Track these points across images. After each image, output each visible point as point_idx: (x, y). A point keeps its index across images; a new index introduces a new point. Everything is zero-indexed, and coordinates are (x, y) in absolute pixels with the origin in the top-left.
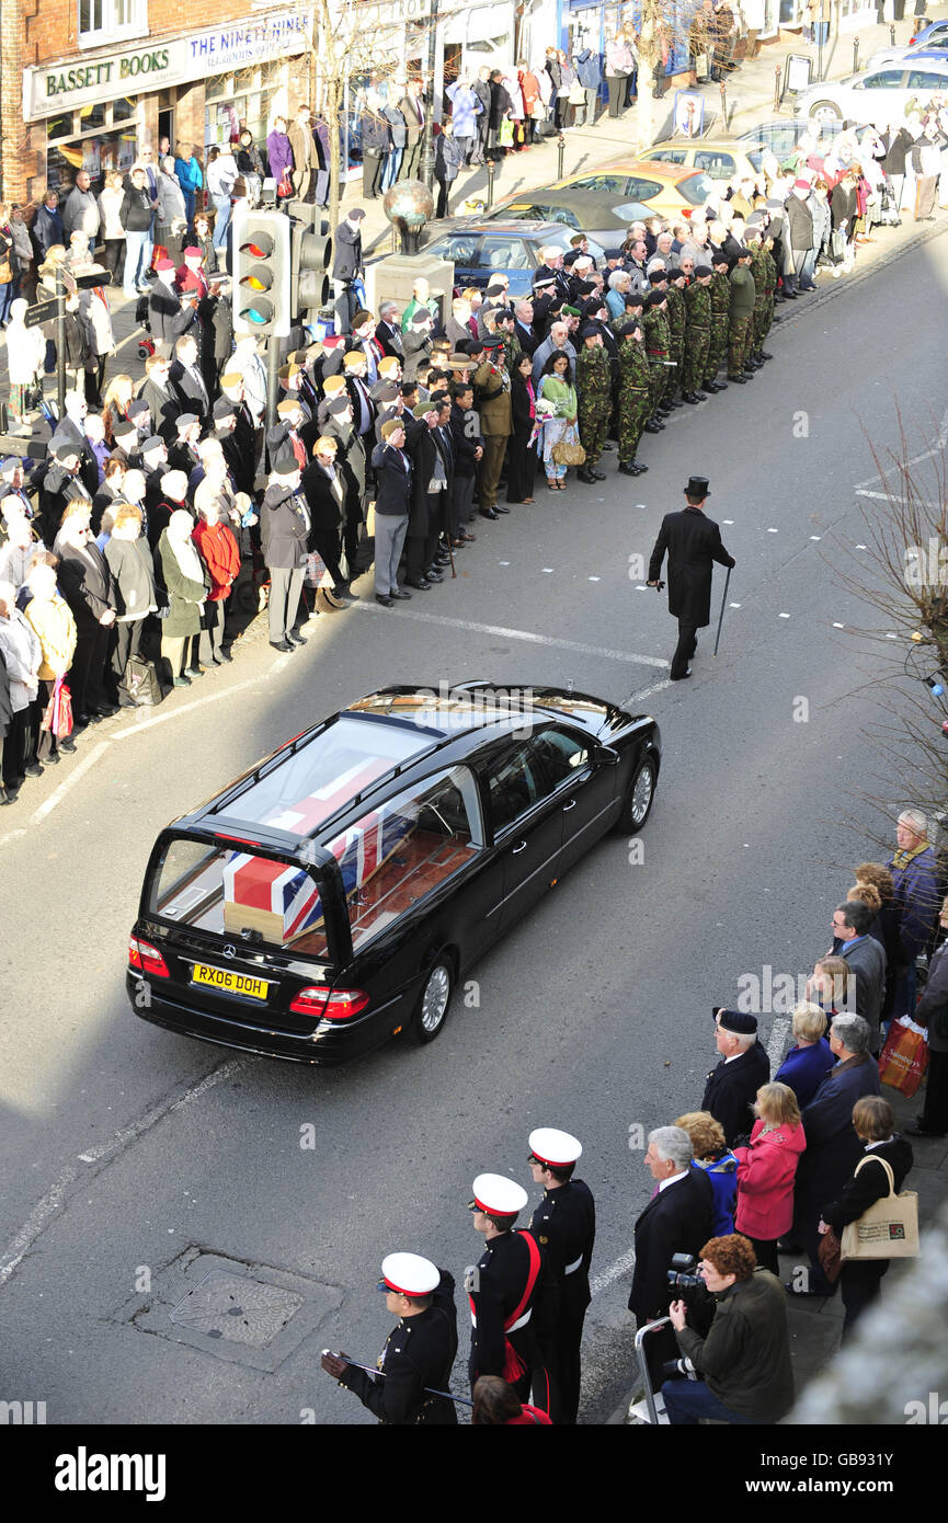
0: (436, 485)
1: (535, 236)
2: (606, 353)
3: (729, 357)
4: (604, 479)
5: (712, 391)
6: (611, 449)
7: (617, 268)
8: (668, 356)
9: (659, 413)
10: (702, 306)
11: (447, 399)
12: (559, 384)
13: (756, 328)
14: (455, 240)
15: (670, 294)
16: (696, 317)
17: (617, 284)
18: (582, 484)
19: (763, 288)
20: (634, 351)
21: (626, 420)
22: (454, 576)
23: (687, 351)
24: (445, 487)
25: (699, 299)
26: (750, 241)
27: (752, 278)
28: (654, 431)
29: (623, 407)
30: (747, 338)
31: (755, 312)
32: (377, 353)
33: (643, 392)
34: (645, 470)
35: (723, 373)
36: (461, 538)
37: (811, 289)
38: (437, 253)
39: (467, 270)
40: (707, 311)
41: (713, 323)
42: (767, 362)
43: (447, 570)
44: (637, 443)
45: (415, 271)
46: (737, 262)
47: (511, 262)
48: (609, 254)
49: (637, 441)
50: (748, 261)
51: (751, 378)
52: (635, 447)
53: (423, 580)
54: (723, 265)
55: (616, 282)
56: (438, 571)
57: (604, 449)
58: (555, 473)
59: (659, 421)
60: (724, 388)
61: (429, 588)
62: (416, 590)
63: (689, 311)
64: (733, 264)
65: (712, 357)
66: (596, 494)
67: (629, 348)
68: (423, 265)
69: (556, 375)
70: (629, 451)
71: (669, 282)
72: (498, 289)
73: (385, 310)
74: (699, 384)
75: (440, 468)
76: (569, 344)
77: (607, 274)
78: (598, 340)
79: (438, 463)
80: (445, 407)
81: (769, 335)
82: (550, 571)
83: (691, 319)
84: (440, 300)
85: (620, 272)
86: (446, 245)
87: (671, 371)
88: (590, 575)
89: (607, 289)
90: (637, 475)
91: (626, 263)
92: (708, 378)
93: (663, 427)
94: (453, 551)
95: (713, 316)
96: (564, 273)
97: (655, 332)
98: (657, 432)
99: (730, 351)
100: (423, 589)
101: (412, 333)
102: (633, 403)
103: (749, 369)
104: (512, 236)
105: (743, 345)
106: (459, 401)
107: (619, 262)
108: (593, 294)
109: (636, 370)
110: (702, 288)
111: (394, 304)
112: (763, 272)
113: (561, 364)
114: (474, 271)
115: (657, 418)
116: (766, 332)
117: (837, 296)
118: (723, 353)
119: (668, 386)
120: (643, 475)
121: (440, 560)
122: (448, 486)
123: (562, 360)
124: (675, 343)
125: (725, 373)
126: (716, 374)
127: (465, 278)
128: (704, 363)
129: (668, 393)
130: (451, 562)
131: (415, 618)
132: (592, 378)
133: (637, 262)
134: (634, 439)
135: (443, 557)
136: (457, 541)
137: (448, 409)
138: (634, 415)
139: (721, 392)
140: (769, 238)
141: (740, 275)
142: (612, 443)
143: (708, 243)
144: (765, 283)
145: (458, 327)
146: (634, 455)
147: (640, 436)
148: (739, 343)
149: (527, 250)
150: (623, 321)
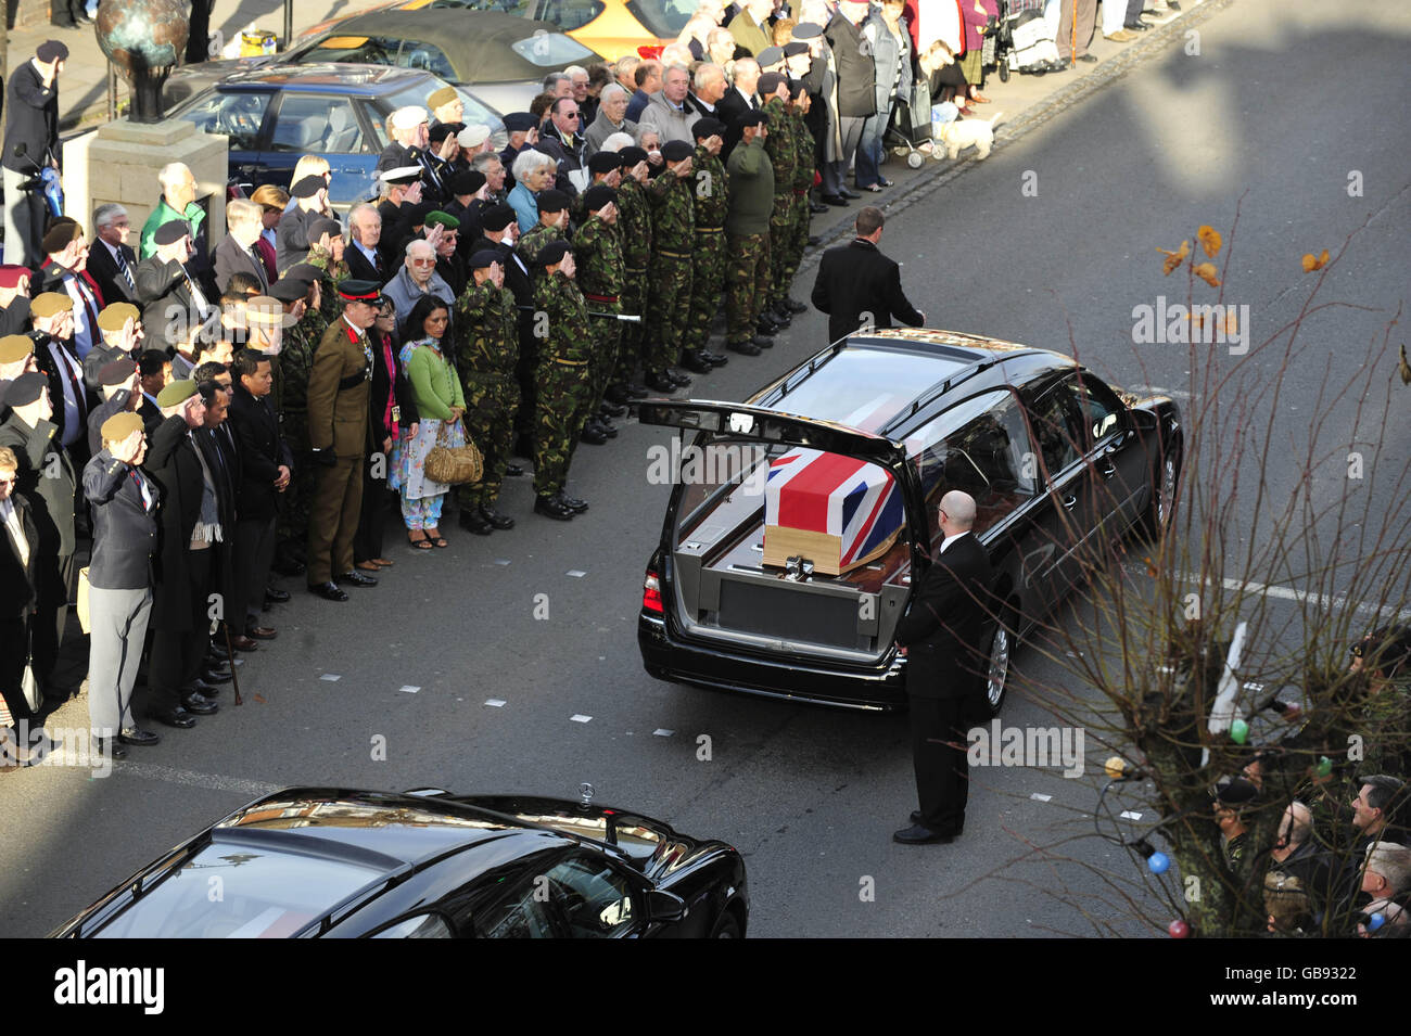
0: (206, 534)
1: (374, 92)
2: (509, 297)
3: (729, 308)
4: (510, 526)
5: (699, 369)
6: (519, 474)
7: (526, 147)
8: (619, 305)
9: (605, 410)
10: (677, 215)
11: (225, 377)
12: (434, 358)
13: (777, 256)
14: (228, 100)
15: (625, 194)
16: (667, 235)
17: (525, 174)
18: (469, 536)
19: (790, 182)
20: (562, 294)
21: (546, 419)
22: (238, 701)
23: (653, 297)
24: (219, 537)
25: (671, 203)
26: (769, 97)
27: (770, 165)
28: (596, 440)
29: (543, 396)
30: (759, 273)
31: (773, 228)
32: (91, 298)
33: (579, 369)
34: (582, 509)
35: (717, 338)
36: (252, 634)
37: (876, 187)
38: (198, 123)
39: (252, 156)
40: (688, 224)
41: (698, 245)
42: (797, 317)
43: (226, 692)
44: (567, 463)
45: (156, 151)
46: (741, 135)
47: (330, 141)
48: (513, 122)
49: (568, 456)
50: (759, 131)
51: (770, 345)
52: (563, 469)
53: (180, 709)
54: (714, 138)
55: (524, 169)
56: (209, 693)
57: (508, 473)
58: (423, 518)
59: (606, 422)
60: (721, 363)
61: (191, 725)
62: (169, 729)
63: (654, 224)
64: (732, 138)
65: (696, 308)
66: (497, 555)
67: (552, 290)
68: (173, 140)
69: (429, 340)
70: (555, 476)
71: (621, 172)
72: (311, 185)
73: (105, 218)
74: (675, 357)
75: (210, 502)
76: (438, 281)
77: (509, 156)
78: (494, 273)
79: (206, 493)
80: (218, 392)
81: (800, 269)
82: (414, 690)
83: (660, 238)
84: (204, 202)
85: (533, 153)
86: (212, 109)
87: (625, 333)
88: (488, 697)
89: (510, 182)
90: (569, 518)
91: (541, 137)
92: (691, 346)
93: (613, 434)
94: (235, 656)
95: (698, 233)
96: (430, 158)
97: (594, 260)
98: (601, 442)
99: (731, 298)
100: (181, 726)
101: (155, 261)
102: (559, 387)
103: (765, 329)
104: (332, 92)
105: (752, 286)
106: (246, 380)
107: (529, 136)
108: (481, 194)
109: (565, 329)
110: (676, 180)
111: (122, 210)
112: (791, 154)
113: (437, 321)
114: (265, 156)
115: (601, 418)
116: (795, 264)
117: (920, 199)
118: (718, 299)
119: (621, 359)
120: (579, 519)
121: (212, 674)
122: (223, 534)
123: (438, 313)
124: (633, 282)
125: (723, 338)
126: (705, 338)
127: (247, 169)
128: (684, 318)
129: (620, 374)
130: (232, 678)
131: (167, 778)
132: (480, 342)
133: (563, 135)
134: (562, 454)
135: (217, 667)
136: (243, 638)
137: (222, 396)
138: (563, 409)
139: (716, 371)
140: (803, 93)
141: (749, 155)
142: (520, 462)
143: (689, 102)
144: (793, 174)
145: (238, 251)
146: (563, 483)
147: (572, 447)
148: (745, 281)
149: (360, 117)
150: (537, 241)
